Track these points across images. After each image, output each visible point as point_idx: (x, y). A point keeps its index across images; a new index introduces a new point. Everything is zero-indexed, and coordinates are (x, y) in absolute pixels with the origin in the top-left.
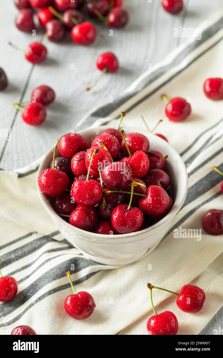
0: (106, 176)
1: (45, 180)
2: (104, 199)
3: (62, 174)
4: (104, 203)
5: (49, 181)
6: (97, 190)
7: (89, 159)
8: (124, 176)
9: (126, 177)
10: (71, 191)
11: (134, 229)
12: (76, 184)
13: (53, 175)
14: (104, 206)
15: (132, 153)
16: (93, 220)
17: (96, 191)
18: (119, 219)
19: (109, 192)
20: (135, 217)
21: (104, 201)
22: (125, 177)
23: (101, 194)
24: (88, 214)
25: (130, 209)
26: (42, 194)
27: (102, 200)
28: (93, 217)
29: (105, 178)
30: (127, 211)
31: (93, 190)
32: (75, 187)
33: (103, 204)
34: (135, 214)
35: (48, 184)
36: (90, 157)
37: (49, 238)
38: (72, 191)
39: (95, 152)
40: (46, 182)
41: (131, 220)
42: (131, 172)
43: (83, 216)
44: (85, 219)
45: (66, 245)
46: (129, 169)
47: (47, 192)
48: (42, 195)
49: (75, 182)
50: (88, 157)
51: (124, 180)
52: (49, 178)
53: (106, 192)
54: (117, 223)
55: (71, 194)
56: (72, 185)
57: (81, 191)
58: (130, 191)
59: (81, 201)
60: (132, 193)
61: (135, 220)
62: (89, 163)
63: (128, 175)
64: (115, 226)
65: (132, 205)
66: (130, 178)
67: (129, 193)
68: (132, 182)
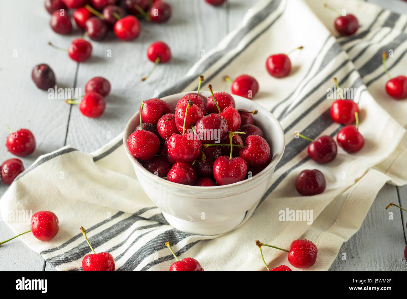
2: (203, 153)
3: (153, 134)
4: (204, 157)
5: (141, 142)
9: (223, 127)
10: (169, 147)
11: (240, 178)
12: (174, 138)
13: (144, 135)
14: (205, 159)
15: (222, 110)
16: (193, 176)
18: (223, 169)
19: (208, 145)
20: (239, 165)
21: (204, 155)
23: (201, 148)
24: (188, 170)
25: (233, 159)
26: (133, 157)
27: (201, 155)
28: (193, 173)
30: (229, 160)
34: (239, 162)
35: (140, 144)
36: (181, 112)
37: (136, 217)
39: (189, 105)
40: (137, 142)
41: (236, 168)
42: (227, 123)
43: (183, 172)
44: (186, 175)
47: (139, 154)
49: (172, 136)
50: (179, 113)
51: (222, 130)
52: (140, 138)
53: (204, 145)
54: (221, 174)
55: (169, 149)
57: (180, 143)
58: (230, 143)
59: (181, 155)
60: (231, 145)
61: (240, 168)
63: (224, 125)
64: (219, 177)
65: (233, 156)
66: (227, 129)
67: (228, 145)
68: (229, 133)
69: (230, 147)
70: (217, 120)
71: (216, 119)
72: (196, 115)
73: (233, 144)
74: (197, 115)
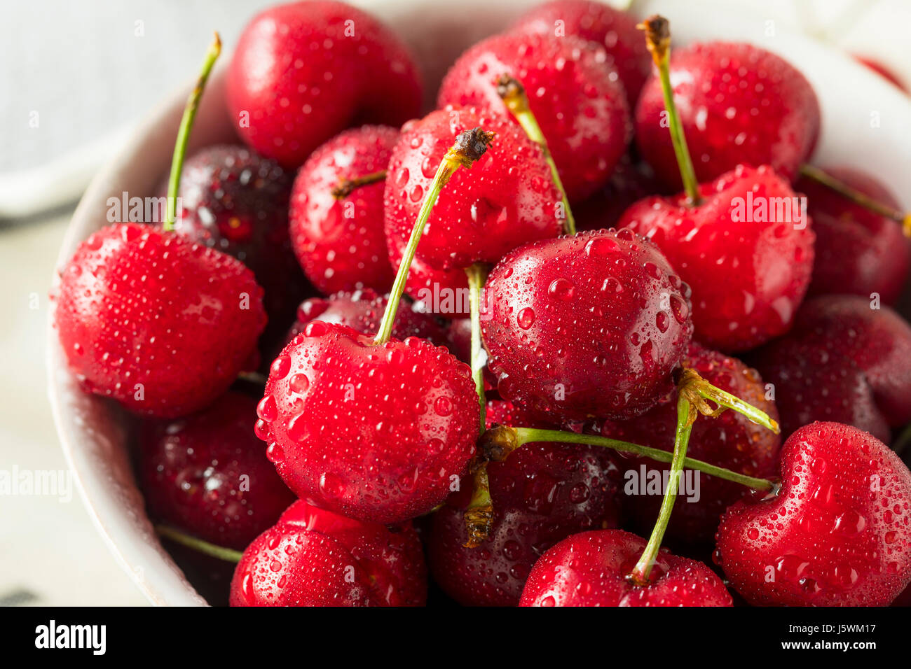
0: (514, 320)
1: (99, 299)
2: (484, 480)
3: (218, 272)
4: (481, 509)
5: (123, 312)
6: (443, 422)
7: (410, 188)
8: (636, 336)
9: (648, 346)
10: (262, 405)
12: (304, 363)
13: (153, 274)
14: (481, 528)
15: (706, 177)
17: (436, 425)
19: (524, 435)
21: (485, 498)
22: (642, 341)
23: (468, 449)
24: (361, 568)
25: (655, 574)
26: (71, 387)
28: (390, 590)
29: (505, 339)
30: (631, 582)
31: (414, 416)
32: (291, 376)
33: (473, 517)
35: (116, 327)
36: (416, 177)
38: (272, 401)
39: (460, 152)
40: (105, 313)
42: (685, 309)
43: (326, 577)
46: (678, 294)
47: (101, 377)
48: (70, 397)
49: (300, 341)
50: (407, 174)
51: (636, 363)
52: (123, 288)
53: (499, 439)
55: (260, 423)
56: (276, 365)
57: (331, 411)
60: (679, 461)
62: (406, 219)
63: (663, 329)
66: (678, 351)
70: (619, 288)
71: (612, 285)
72: (503, 217)
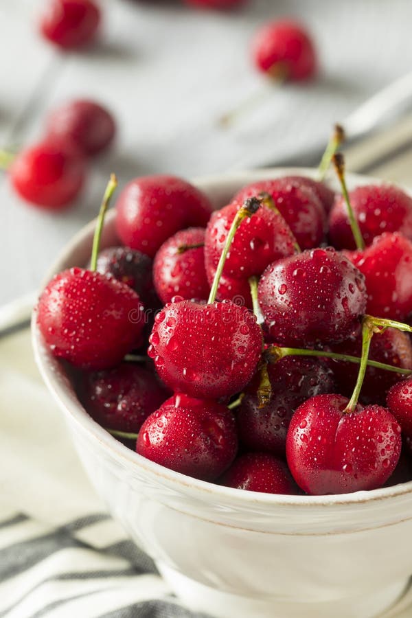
0: (276, 291)
1: (61, 302)
2: (266, 374)
4: (266, 388)
5: (74, 307)
6: (245, 337)
7: (218, 237)
8: (339, 294)
9: (345, 299)
10: (151, 337)
11: (368, 478)
12: (173, 312)
13: (89, 288)
14: (266, 397)
16: (220, 446)
17: (241, 340)
18: (315, 438)
19: (285, 351)
20: (372, 434)
21: (267, 383)
22: (342, 297)
23: (257, 355)
24: (205, 425)
25: (356, 409)
26: (47, 354)
27: (257, 380)
28: (221, 437)
29: (271, 303)
30: (345, 413)
31: (231, 333)
32: (166, 320)
33: (261, 392)
34: (374, 424)
35: (71, 315)
36: (221, 231)
37: (64, 536)
38: (156, 335)
39: (246, 209)
40: (66, 310)
41: (358, 445)
42: (363, 285)
43: (187, 427)
44: (193, 439)
45: (122, 564)
46: (359, 278)
47: (63, 346)
48: (46, 359)
49: (169, 305)
50: (216, 231)
51: (340, 308)
52: (74, 296)
53: (272, 352)
54: (307, 456)
55: (150, 348)
56: (158, 317)
57: (188, 333)
58: (359, 355)
59: (185, 372)
60: (364, 361)
61: (373, 446)
62: (216, 254)
63: (352, 292)
64: (299, 465)
66: (360, 309)
67: (353, 359)
68: (366, 320)
69: (358, 366)
70: (329, 271)
71: (325, 270)
72: (267, 247)
73: (369, 358)
74: (272, 245)
